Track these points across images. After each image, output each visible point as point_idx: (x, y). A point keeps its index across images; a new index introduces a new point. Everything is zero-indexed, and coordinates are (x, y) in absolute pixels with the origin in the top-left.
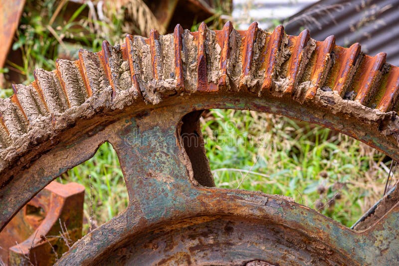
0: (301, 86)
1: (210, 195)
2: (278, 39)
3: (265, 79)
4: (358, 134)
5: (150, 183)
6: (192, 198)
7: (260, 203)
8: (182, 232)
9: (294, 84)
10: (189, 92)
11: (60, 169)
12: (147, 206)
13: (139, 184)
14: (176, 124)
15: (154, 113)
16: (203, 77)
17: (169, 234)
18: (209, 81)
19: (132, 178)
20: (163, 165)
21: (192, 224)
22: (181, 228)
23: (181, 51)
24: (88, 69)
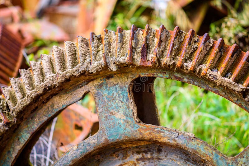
0: (199, 67)
1: (145, 129)
2: (189, 37)
3: (179, 61)
4: (233, 99)
5: (111, 118)
6: (135, 130)
7: (174, 136)
8: (132, 149)
9: (195, 65)
10: (135, 65)
11: (63, 105)
12: (109, 132)
13: (105, 118)
14: (129, 84)
15: (117, 76)
16: (144, 57)
17: (125, 150)
18: (147, 60)
19: (102, 114)
20: (120, 108)
21: (138, 145)
22: (132, 147)
23: (133, 41)
24: (80, 48)
